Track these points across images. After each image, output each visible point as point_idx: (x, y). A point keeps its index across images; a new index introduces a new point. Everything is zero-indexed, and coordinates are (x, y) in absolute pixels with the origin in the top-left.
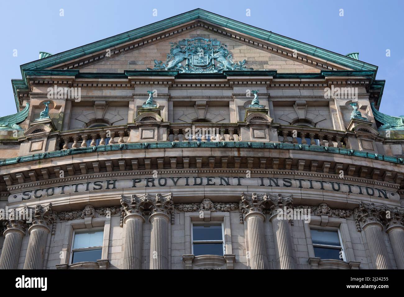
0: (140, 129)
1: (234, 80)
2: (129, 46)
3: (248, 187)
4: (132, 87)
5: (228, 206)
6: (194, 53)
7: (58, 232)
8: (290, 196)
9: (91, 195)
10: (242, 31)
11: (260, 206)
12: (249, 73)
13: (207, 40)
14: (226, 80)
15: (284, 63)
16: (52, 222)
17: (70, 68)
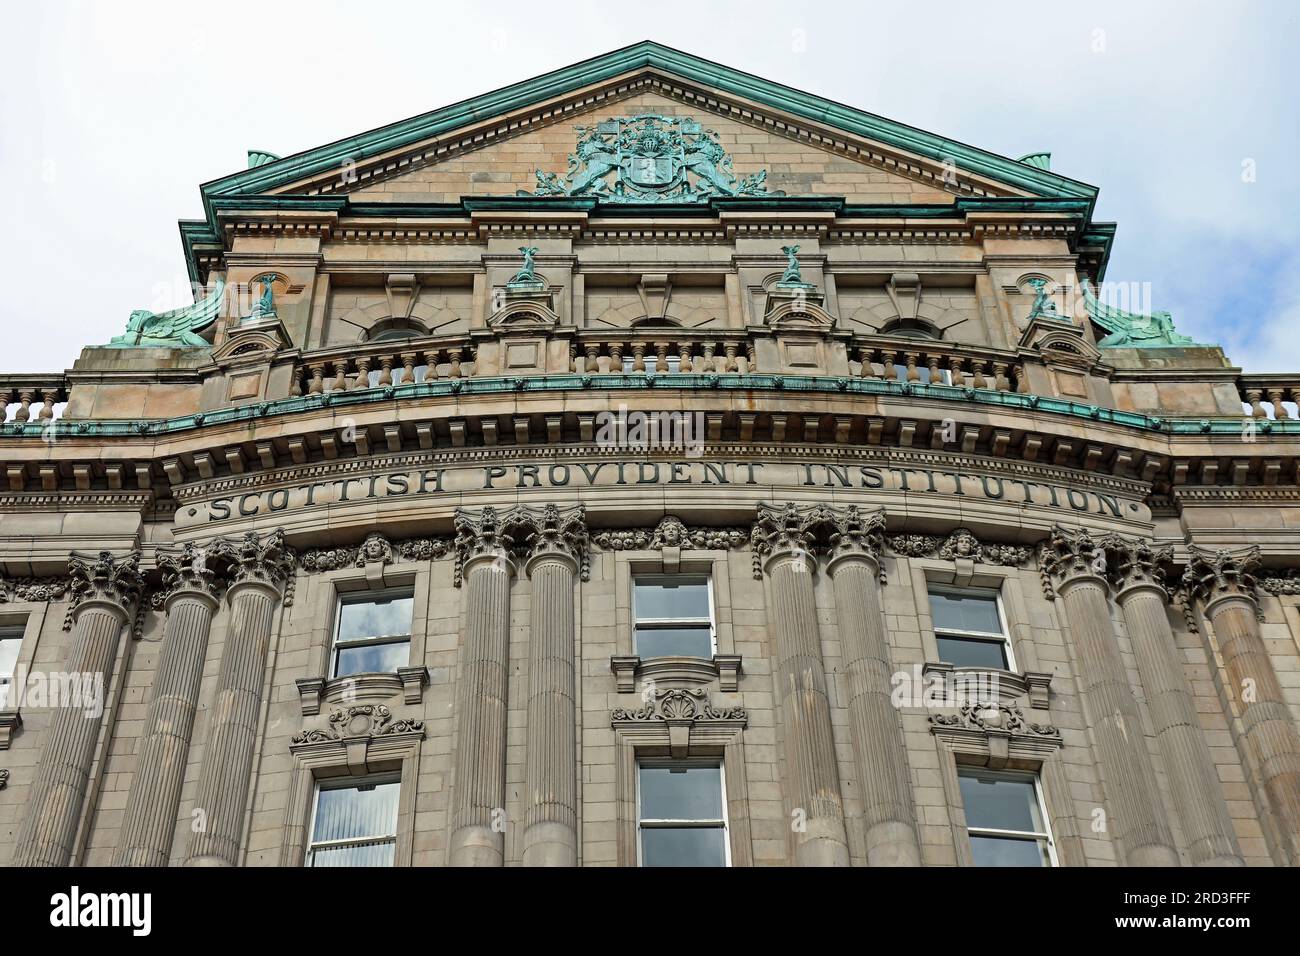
0: (503, 342)
1: (737, 222)
2: (472, 135)
3: (772, 488)
4: (481, 239)
5: (723, 534)
6: (635, 152)
7: (298, 600)
8: (879, 511)
9: (382, 507)
10: (756, 99)
11: (804, 533)
12: (775, 203)
13: (670, 120)
14: (717, 222)
15: (863, 178)
16: (285, 575)
17: (324, 190)
